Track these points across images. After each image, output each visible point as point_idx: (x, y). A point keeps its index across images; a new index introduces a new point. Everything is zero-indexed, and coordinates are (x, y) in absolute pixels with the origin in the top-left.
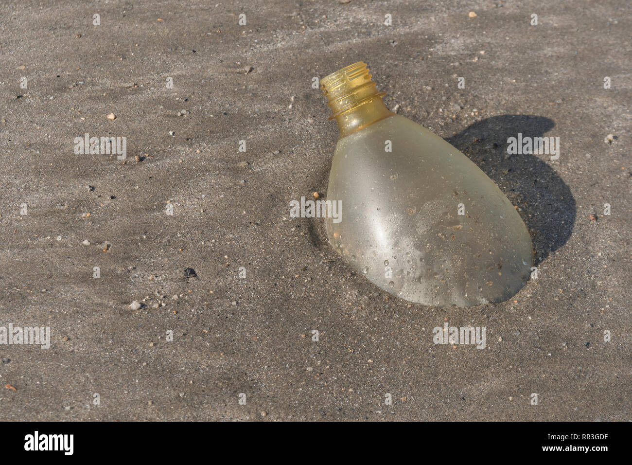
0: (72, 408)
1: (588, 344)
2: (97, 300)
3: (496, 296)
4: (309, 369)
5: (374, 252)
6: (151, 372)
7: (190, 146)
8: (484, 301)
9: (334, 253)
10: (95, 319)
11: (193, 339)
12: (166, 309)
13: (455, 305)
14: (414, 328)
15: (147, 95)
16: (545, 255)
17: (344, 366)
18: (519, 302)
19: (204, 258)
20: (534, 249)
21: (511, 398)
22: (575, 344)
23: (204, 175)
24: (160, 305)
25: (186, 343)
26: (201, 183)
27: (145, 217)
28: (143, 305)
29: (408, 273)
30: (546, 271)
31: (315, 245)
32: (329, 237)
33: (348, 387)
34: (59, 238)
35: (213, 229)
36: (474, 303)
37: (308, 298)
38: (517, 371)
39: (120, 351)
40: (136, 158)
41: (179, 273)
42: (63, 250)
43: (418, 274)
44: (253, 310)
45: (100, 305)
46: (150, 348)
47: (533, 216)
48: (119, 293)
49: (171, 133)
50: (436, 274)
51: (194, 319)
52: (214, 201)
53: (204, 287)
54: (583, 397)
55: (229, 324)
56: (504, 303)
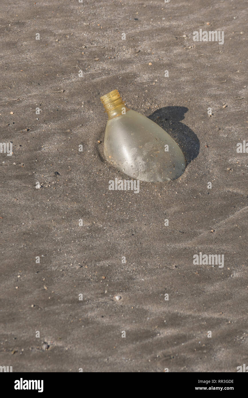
0: (25, 224)
1: (209, 193)
2: (24, 185)
3: (173, 177)
4: (108, 206)
5: (127, 163)
6: (51, 210)
7: (46, 124)
8: (169, 179)
9: (110, 164)
10: (25, 192)
11: (63, 198)
12: (51, 187)
13: (158, 181)
14: (144, 190)
15: (24, 103)
16: (190, 161)
18: (182, 179)
19: (61, 168)
20: (185, 159)
21: (182, 213)
22: (204, 194)
23: (54, 135)
24: (48, 186)
25: (61, 199)
26: (54, 139)
27: (35, 153)
28: (42, 186)
29: (141, 170)
30: (191, 167)
31: (102, 161)
32: (107, 158)
33: (123, 212)
35: (62, 157)
36: (165, 180)
37: (103, 181)
38: (184, 204)
39: (37, 203)
40: (26, 130)
41: (52, 174)
42: (6, 167)
43: (144, 170)
44: (83, 186)
45: (26, 187)
46: (48, 201)
47: (184, 146)
48: (32, 182)
49: (37, 119)
50: (151, 170)
51: (62, 190)
52: (60, 146)
53: (63, 179)
54: (208, 212)
55: (75, 192)
56: (176, 180)
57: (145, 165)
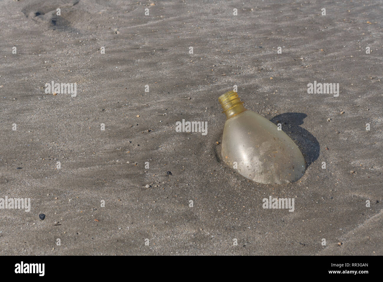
0: (121, 229)
1: (332, 198)
2: (132, 184)
3: (292, 179)
4: (219, 210)
5: (243, 163)
6: (154, 213)
7: (168, 126)
8: (288, 182)
9: (226, 164)
10: (131, 192)
11: (171, 199)
12: (160, 188)
13: (276, 183)
14: (261, 193)
15: (151, 108)
16: (310, 163)
17: (233, 209)
18: (302, 181)
19: (175, 167)
20: (305, 161)
21: (303, 221)
22: (327, 198)
23: (173, 136)
24: (158, 186)
25: (168, 201)
26: (173, 139)
27: (151, 152)
28: (150, 186)
29: (257, 171)
30: (311, 169)
31: (218, 162)
32: (224, 158)
33: (235, 218)
34: (117, 161)
35: (178, 156)
36: (284, 182)
37: (217, 182)
38: (305, 210)
39: (142, 205)
40: (148, 131)
41: (165, 173)
42: (119, 165)
43: (261, 171)
44: (195, 187)
45: (134, 186)
46: (153, 203)
47: (303, 148)
48: (141, 182)
49: (161, 121)
50: (268, 171)
51: (171, 191)
52: (178, 146)
53: (175, 179)
54: (333, 220)
55: (185, 193)
56: (296, 182)
57: (262, 165)
